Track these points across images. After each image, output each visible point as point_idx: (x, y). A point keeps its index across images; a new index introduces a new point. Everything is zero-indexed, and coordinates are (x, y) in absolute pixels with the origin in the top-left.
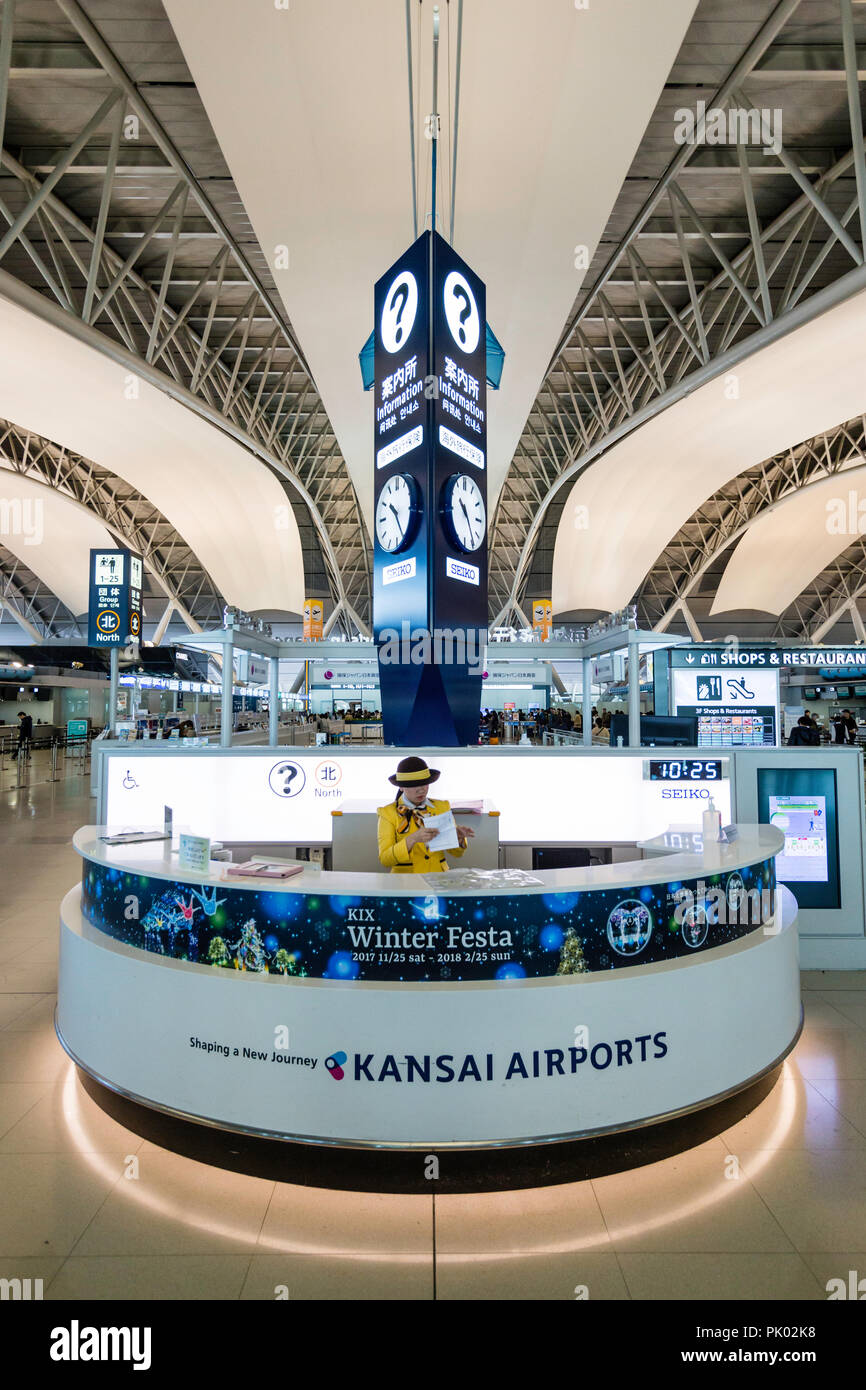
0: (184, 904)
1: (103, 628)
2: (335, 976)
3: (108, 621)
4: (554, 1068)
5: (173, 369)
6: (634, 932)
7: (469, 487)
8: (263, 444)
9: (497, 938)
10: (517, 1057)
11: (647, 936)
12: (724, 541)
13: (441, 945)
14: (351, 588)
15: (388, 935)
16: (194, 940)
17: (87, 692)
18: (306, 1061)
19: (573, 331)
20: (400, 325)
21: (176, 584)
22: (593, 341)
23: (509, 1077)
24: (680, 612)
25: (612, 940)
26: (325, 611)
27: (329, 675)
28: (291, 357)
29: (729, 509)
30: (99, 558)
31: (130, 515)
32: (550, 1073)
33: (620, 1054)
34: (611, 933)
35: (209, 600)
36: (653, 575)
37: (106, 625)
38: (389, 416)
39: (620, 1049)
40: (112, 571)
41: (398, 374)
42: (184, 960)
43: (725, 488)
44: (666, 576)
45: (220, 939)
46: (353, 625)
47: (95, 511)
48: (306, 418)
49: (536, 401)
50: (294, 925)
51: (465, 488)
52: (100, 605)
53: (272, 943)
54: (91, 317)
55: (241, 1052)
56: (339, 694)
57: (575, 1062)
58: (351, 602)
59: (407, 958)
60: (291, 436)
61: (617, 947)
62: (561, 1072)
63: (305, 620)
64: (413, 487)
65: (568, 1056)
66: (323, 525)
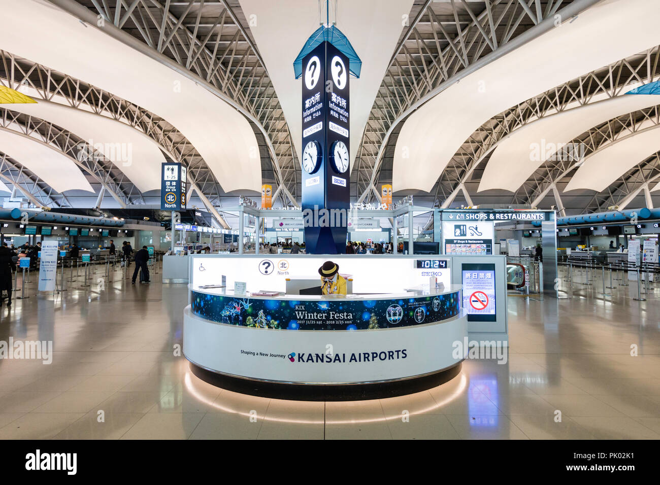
0: (237, 306)
1: (169, 201)
2: (291, 328)
3: (170, 198)
4: (366, 359)
5: (199, 71)
6: (396, 316)
7: (342, 147)
8: (242, 105)
9: (347, 316)
10: (353, 355)
11: (401, 317)
12: (484, 153)
13: (328, 318)
14: (286, 178)
15: (309, 314)
16: (241, 318)
17: (151, 233)
18: (282, 356)
19: (401, 47)
20: (313, 78)
21: (194, 176)
22: (411, 51)
23: (350, 361)
24: (461, 190)
25: (388, 318)
26: (272, 191)
27: (281, 224)
28: (256, 60)
29: (487, 136)
30: (166, 167)
31: (171, 141)
32: (365, 361)
33: (390, 356)
34: (387, 315)
35: (213, 184)
36: (447, 171)
37: (169, 200)
38: (308, 116)
39: (389, 354)
40: (172, 173)
41: (312, 99)
42: (237, 325)
43: (485, 125)
44: (454, 171)
45: (250, 317)
46: (287, 197)
47: (153, 138)
48: (263, 90)
49: (383, 80)
50: (276, 312)
51: (340, 147)
52: (167, 190)
53: (269, 318)
54: (162, 49)
55: (259, 354)
56: (280, 234)
57: (373, 357)
58: (286, 185)
59: (316, 322)
60: (256, 99)
61: (390, 320)
62: (369, 360)
63: (263, 195)
64: (318, 146)
65: (371, 355)
66: (272, 145)
